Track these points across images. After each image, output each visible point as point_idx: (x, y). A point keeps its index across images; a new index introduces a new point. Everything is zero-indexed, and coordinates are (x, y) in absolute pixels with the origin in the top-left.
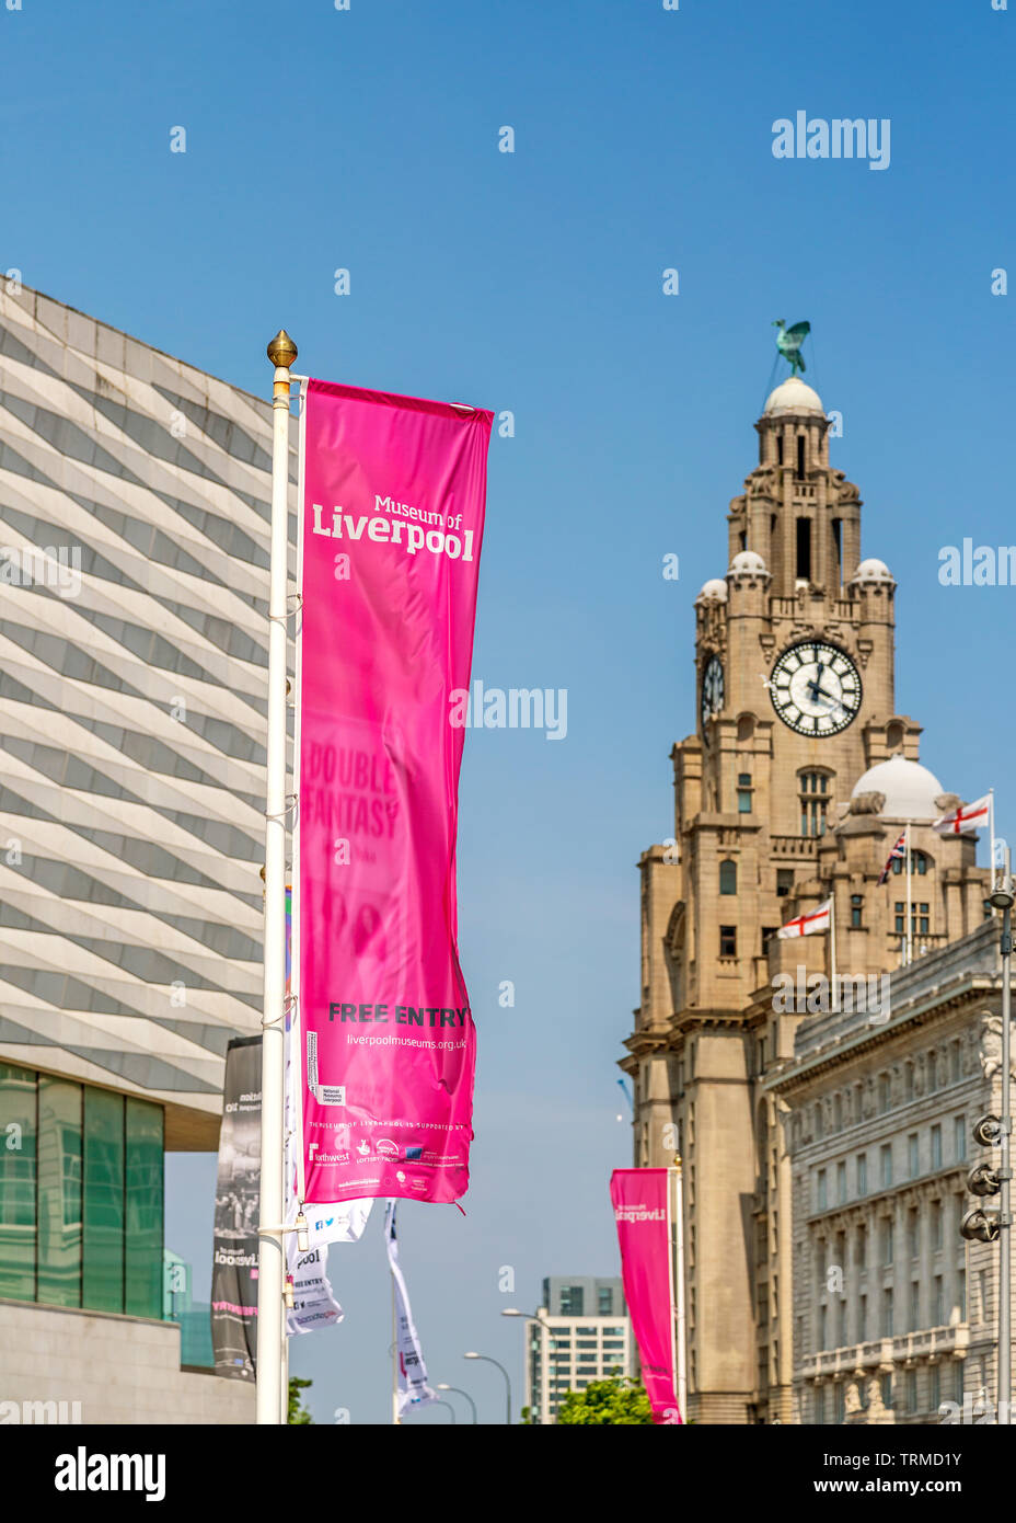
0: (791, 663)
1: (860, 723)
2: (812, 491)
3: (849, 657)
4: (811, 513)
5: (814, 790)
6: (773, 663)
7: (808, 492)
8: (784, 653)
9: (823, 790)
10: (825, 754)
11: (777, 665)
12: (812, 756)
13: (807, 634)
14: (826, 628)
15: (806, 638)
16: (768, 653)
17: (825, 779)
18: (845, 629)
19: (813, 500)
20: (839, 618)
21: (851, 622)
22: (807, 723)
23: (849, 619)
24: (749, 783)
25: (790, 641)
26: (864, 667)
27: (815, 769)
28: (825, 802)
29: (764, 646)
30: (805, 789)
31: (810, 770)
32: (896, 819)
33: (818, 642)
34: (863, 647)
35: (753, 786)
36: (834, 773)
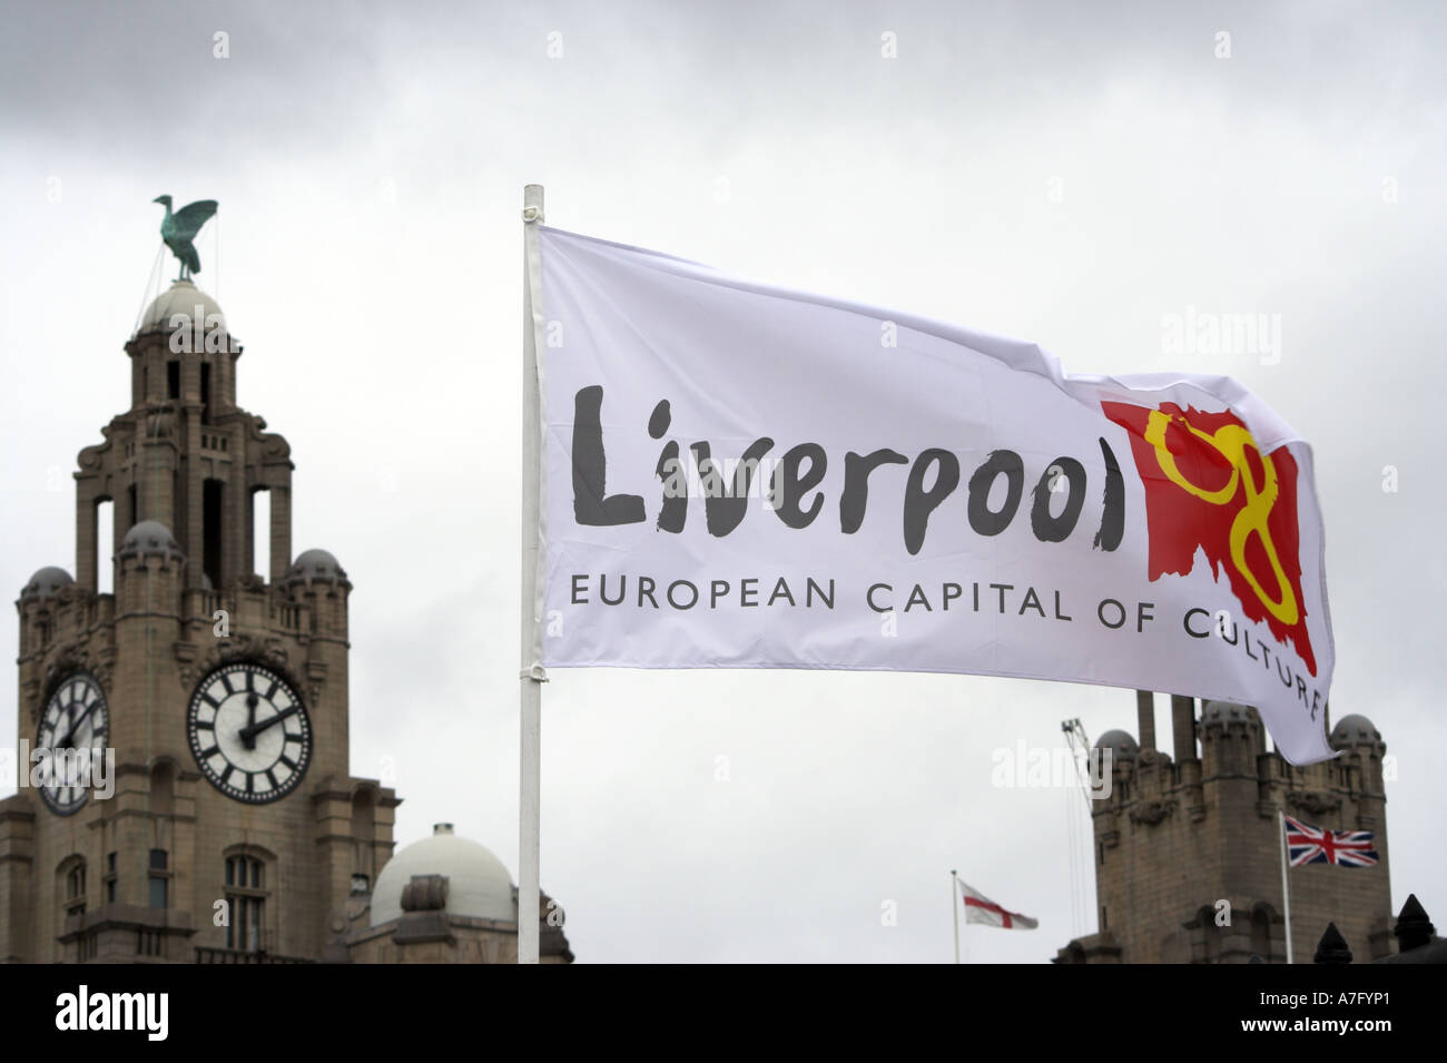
0: (217, 690)
1: (309, 785)
2: (224, 442)
3: (293, 687)
4: (222, 475)
5: (243, 882)
6: (191, 688)
7: (219, 445)
8: (207, 674)
9: (256, 883)
10: (264, 828)
11: (197, 693)
12: (245, 831)
13: (240, 648)
14: (267, 641)
15: (238, 654)
16: (187, 671)
17: (258, 865)
18: (289, 644)
19: (225, 456)
20: (282, 629)
21: (297, 637)
22: (237, 781)
23: (293, 631)
24: (164, 865)
25: (216, 657)
26: (314, 703)
27: (246, 852)
28: (259, 901)
29: (181, 660)
30: (230, 879)
31: (239, 852)
32: (470, 919)
33: (252, 660)
34: (314, 674)
35: (170, 869)
36: (272, 857)
